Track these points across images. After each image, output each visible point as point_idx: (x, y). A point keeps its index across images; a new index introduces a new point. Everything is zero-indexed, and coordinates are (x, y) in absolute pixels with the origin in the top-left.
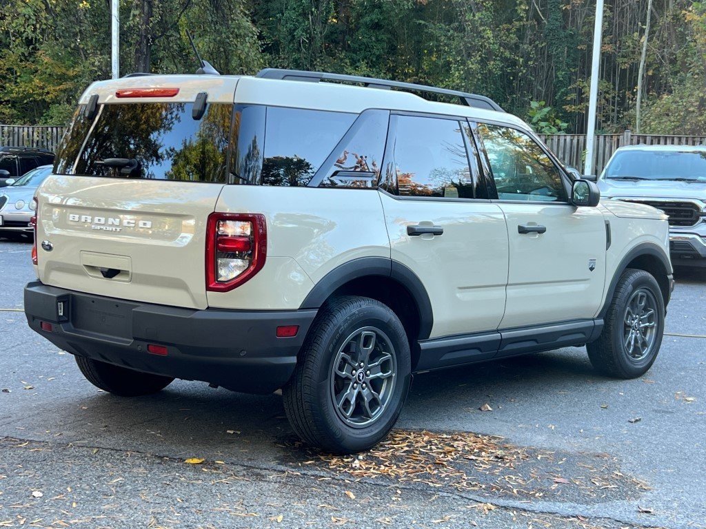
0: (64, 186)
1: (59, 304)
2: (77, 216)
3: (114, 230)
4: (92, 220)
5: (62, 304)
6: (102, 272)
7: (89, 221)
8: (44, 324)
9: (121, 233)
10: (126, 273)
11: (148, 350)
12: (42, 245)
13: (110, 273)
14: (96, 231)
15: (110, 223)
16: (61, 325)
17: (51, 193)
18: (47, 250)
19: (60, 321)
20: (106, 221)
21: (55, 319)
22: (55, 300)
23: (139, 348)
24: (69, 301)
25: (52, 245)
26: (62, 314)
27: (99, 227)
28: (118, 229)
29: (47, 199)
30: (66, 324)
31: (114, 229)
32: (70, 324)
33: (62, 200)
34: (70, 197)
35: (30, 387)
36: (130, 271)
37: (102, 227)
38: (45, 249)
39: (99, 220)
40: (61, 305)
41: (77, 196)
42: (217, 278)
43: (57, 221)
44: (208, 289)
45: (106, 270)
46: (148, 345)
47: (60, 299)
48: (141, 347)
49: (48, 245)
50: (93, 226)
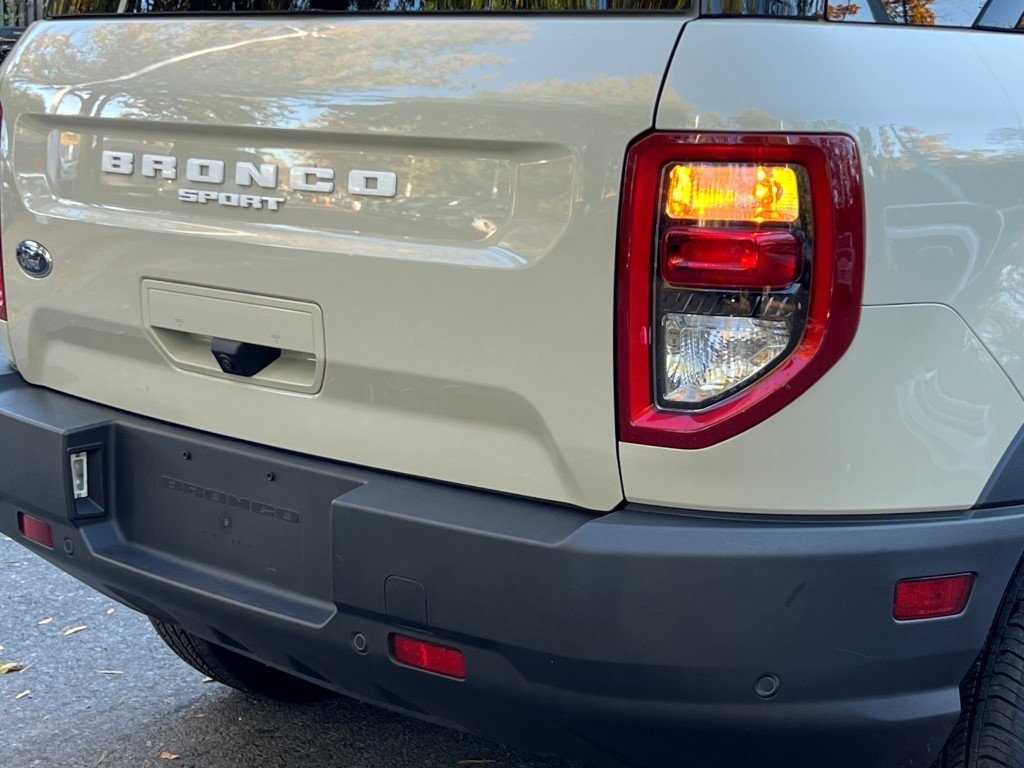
0: (91, 58)
1: (73, 458)
2: (126, 157)
3: (257, 204)
4: (180, 168)
5: (84, 457)
6: (217, 354)
7: (168, 172)
8: (27, 519)
9: (280, 213)
10: (300, 360)
11: (393, 650)
12: (19, 253)
13: (247, 360)
14: (190, 208)
15: (241, 178)
16: (82, 530)
17: (49, 83)
18: (31, 270)
19: (79, 515)
20: (228, 172)
21: (63, 510)
22: (60, 444)
23: (358, 643)
24: (105, 448)
25: (47, 256)
26: (84, 493)
27: (202, 197)
28: (272, 202)
29: (39, 102)
30: (96, 528)
31: (256, 202)
32: (114, 524)
33: (87, 105)
34: (111, 93)
35: (10, 665)
36: (320, 356)
37: (213, 195)
38: (26, 268)
39: (203, 169)
40: (80, 462)
41: (132, 88)
42: (662, 391)
43: (74, 176)
44: (625, 432)
45: (232, 349)
46: (392, 636)
47: (76, 441)
48: (366, 639)
49: (37, 254)
50: (182, 192)
